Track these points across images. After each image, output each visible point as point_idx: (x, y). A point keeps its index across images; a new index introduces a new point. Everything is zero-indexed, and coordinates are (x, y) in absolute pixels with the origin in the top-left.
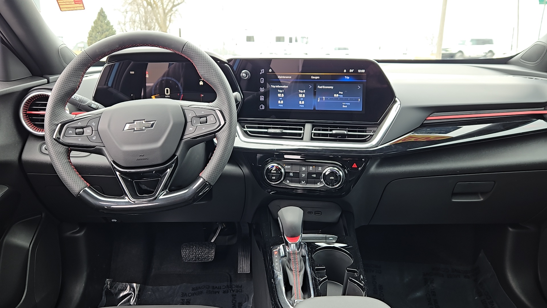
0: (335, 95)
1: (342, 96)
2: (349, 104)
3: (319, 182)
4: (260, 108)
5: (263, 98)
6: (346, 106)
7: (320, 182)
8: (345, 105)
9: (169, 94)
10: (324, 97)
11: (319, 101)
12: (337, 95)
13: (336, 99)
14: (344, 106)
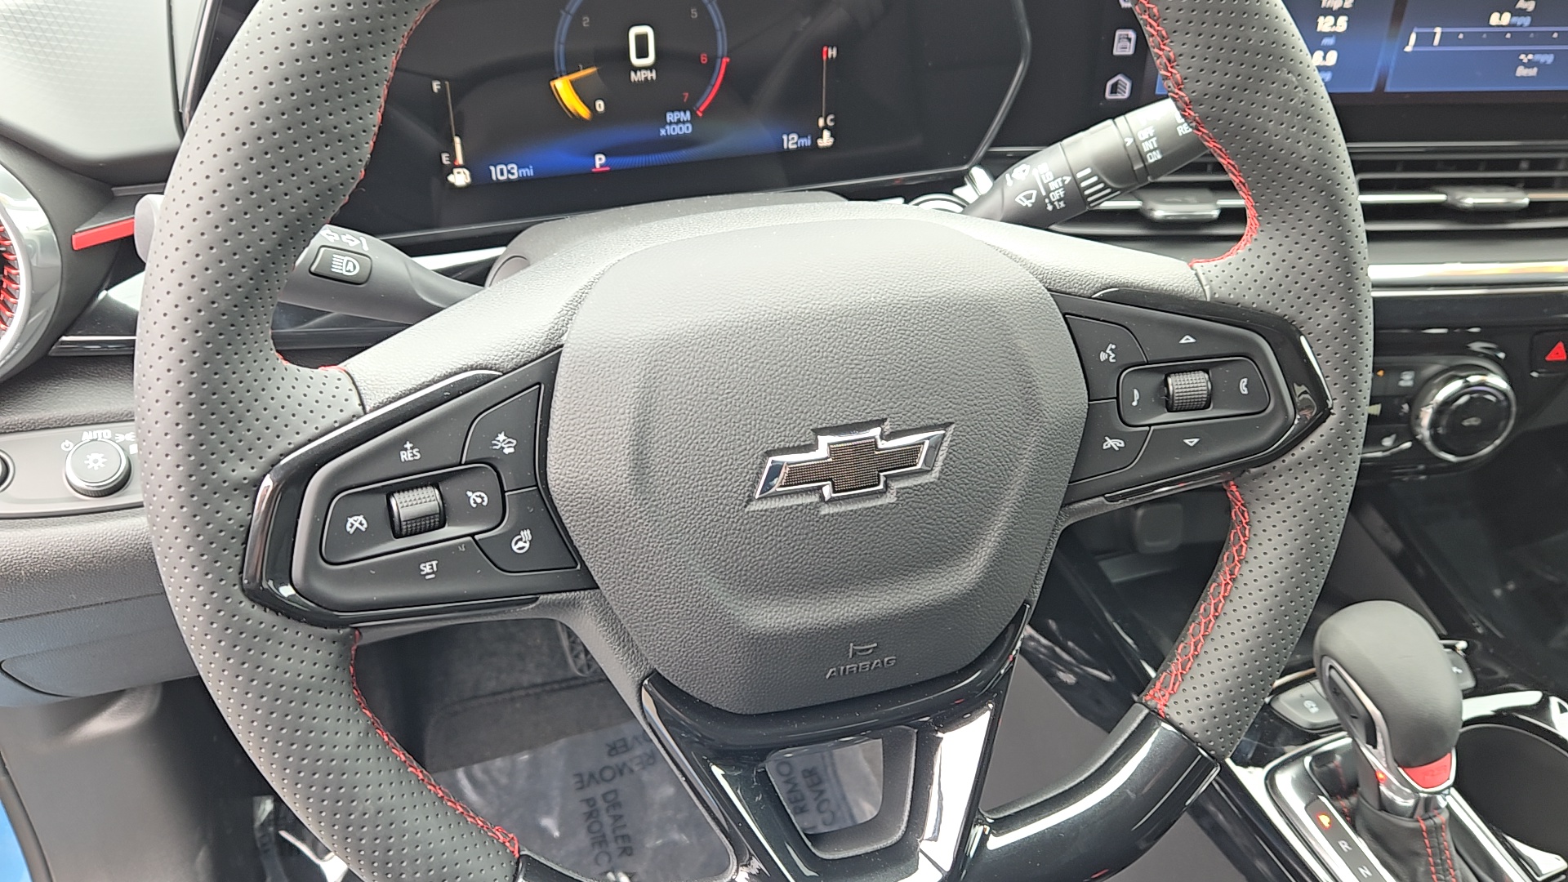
0: (1495, 19)
1: (1527, 21)
2: (1549, 59)
3: (1389, 436)
4: (1108, 96)
5: (1130, 40)
6: (1533, 72)
7: (1394, 436)
8: (1530, 65)
9: (650, 59)
10: (1438, 30)
11: (1408, 49)
12: (1506, 18)
13: (1498, 35)
14: (1521, 71)
